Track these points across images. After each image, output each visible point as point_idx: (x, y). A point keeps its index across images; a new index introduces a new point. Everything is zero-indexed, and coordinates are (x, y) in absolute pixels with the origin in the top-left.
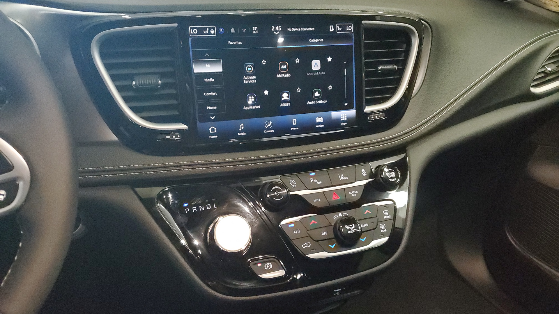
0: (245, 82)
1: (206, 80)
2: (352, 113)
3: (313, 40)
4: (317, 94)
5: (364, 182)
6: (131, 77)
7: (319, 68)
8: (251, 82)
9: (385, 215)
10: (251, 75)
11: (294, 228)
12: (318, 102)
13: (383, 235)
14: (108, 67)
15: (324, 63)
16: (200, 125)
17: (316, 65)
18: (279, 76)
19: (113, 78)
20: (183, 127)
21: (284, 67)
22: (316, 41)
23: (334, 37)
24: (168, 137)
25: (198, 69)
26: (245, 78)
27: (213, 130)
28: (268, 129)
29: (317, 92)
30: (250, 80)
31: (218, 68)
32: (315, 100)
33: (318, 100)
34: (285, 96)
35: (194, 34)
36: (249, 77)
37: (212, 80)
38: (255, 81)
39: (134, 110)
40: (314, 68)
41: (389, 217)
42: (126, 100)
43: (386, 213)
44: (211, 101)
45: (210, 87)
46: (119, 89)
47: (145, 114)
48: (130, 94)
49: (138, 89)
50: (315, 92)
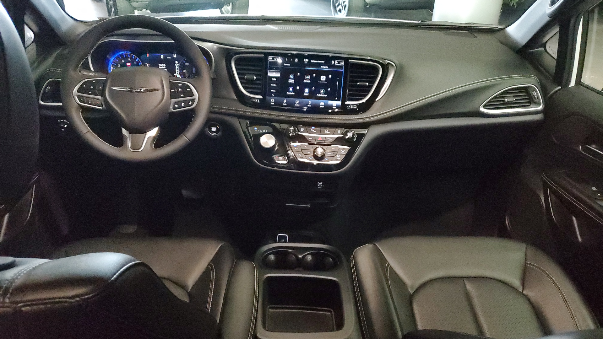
0: (289, 82)
1: (273, 79)
2: (339, 103)
3: (323, 67)
4: (322, 92)
5: (337, 136)
6: (244, 74)
7: (325, 80)
8: (292, 82)
9: (342, 152)
10: (292, 79)
11: (296, 147)
12: (322, 95)
13: (337, 160)
14: (237, 69)
15: (327, 78)
16: (268, 97)
17: (323, 78)
18: (305, 81)
19: (238, 74)
20: (261, 97)
21: (308, 77)
22: (325, 67)
23: (334, 66)
24: (254, 100)
25: (270, 74)
26: (289, 80)
27: (273, 100)
28: (297, 104)
29: (322, 91)
30: (291, 81)
31: (278, 75)
32: (321, 94)
33: (322, 94)
34: (307, 90)
35: (270, 60)
36: (291, 80)
37: (275, 79)
38: (294, 82)
39: (244, 87)
40: (322, 79)
41: (344, 153)
42: (242, 83)
43: (343, 151)
44: (274, 88)
45: (274, 82)
46: (240, 78)
47: (248, 90)
48: (243, 81)
49: (246, 79)
50: (321, 90)
